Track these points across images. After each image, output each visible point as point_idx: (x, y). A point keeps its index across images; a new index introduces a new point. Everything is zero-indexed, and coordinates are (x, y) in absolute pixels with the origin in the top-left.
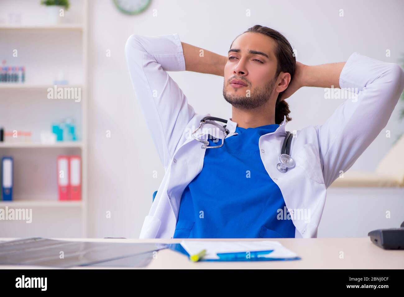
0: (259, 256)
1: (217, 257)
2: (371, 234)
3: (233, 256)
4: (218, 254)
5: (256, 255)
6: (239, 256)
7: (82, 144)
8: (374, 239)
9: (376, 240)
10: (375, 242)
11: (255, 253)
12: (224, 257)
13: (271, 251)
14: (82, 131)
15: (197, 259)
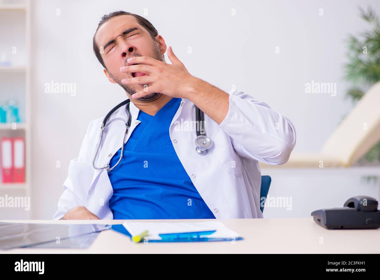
0: (201, 236)
1: (159, 238)
2: (314, 214)
3: (175, 237)
4: (160, 235)
5: (199, 236)
6: (181, 236)
7: (26, 126)
8: (317, 219)
9: (319, 220)
10: (318, 221)
11: (198, 233)
12: (166, 238)
13: (214, 232)
14: (26, 113)
15: (139, 240)
